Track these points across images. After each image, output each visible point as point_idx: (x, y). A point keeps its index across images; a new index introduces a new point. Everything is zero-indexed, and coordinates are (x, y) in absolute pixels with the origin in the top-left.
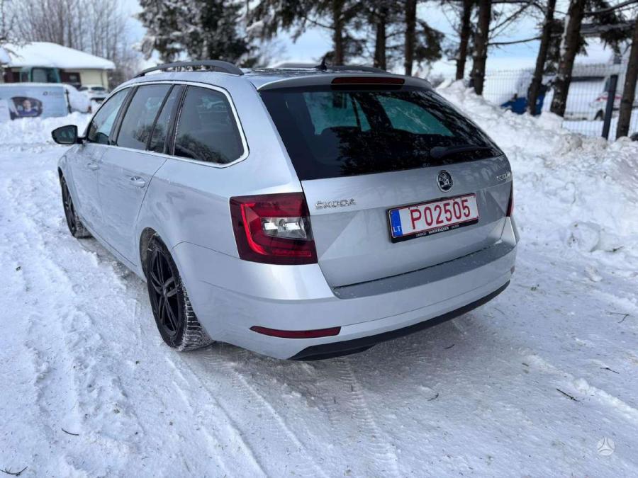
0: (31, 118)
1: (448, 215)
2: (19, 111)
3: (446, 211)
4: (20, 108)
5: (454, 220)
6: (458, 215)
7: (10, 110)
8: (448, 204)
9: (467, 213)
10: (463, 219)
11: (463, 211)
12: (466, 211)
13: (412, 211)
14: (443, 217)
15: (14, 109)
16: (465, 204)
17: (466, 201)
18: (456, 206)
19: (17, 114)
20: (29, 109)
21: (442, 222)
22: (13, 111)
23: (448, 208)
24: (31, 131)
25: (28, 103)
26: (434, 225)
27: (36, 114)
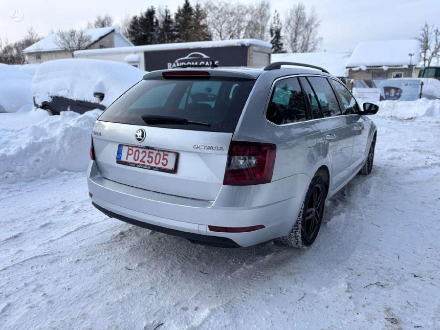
0: (391, 101)
1: (150, 160)
2: (386, 96)
3: (149, 157)
4: (387, 94)
5: (153, 164)
6: (157, 162)
7: (380, 95)
8: (152, 153)
9: (165, 163)
10: (160, 166)
11: (161, 161)
12: (165, 162)
13: (129, 149)
14: (146, 159)
15: (383, 95)
16: (165, 157)
17: (167, 155)
18: (158, 156)
19: (384, 97)
20: (392, 95)
21: (144, 162)
22: (382, 95)
23: (151, 155)
24: (388, 109)
25: (393, 91)
26: (138, 162)
27: (396, 98)
